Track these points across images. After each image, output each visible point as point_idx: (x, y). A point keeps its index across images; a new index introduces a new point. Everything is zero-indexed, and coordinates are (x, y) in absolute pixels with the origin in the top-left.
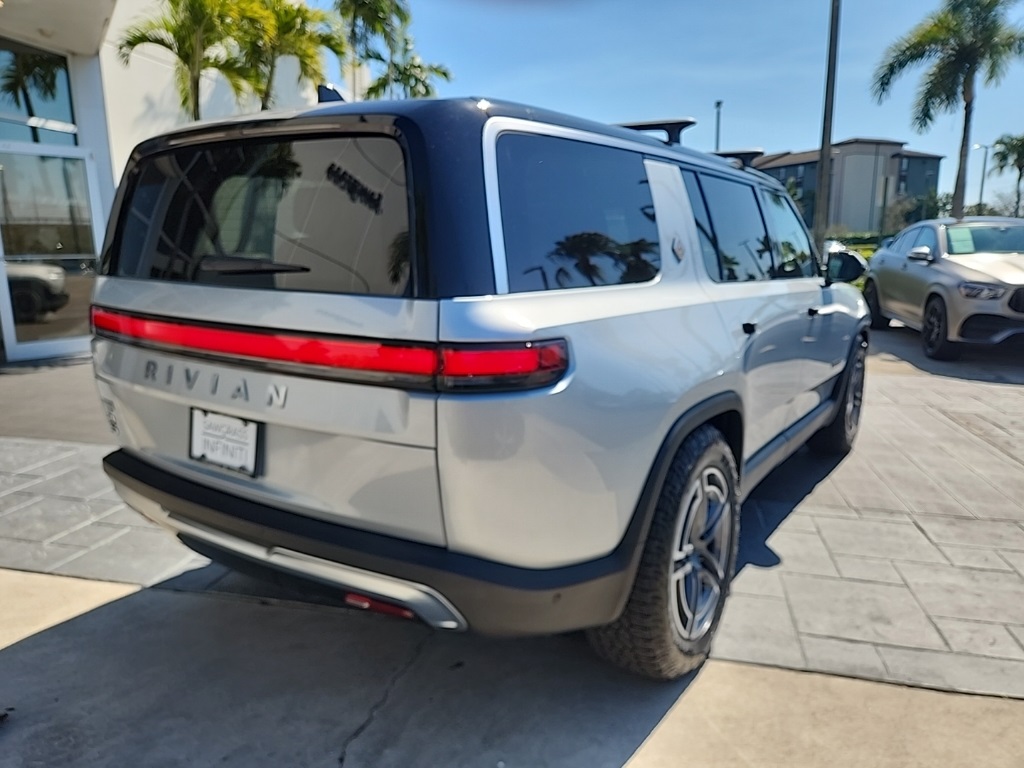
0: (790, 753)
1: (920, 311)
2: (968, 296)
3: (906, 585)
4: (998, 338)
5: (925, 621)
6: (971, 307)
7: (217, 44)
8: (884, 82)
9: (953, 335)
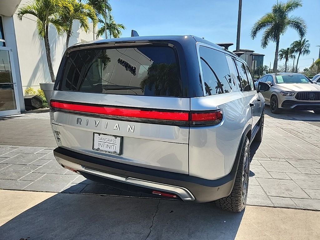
0: (280, 232)
1: (269, 100)
2: (283, 95)
3: (292, 180)
4: (293, 107)
5: (301, 190)
6: (285, 98)
7: (52, 15)
8: (254, 33)
9: (280, 107)
